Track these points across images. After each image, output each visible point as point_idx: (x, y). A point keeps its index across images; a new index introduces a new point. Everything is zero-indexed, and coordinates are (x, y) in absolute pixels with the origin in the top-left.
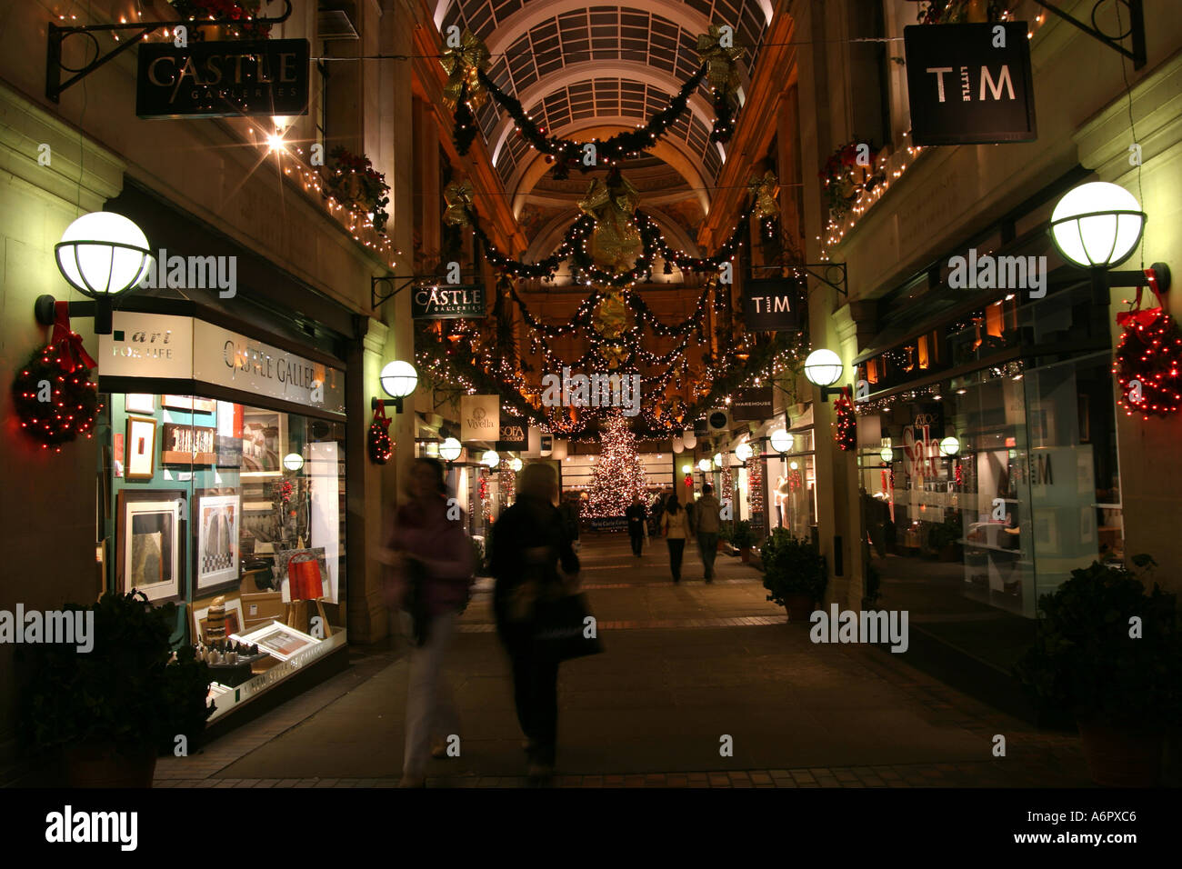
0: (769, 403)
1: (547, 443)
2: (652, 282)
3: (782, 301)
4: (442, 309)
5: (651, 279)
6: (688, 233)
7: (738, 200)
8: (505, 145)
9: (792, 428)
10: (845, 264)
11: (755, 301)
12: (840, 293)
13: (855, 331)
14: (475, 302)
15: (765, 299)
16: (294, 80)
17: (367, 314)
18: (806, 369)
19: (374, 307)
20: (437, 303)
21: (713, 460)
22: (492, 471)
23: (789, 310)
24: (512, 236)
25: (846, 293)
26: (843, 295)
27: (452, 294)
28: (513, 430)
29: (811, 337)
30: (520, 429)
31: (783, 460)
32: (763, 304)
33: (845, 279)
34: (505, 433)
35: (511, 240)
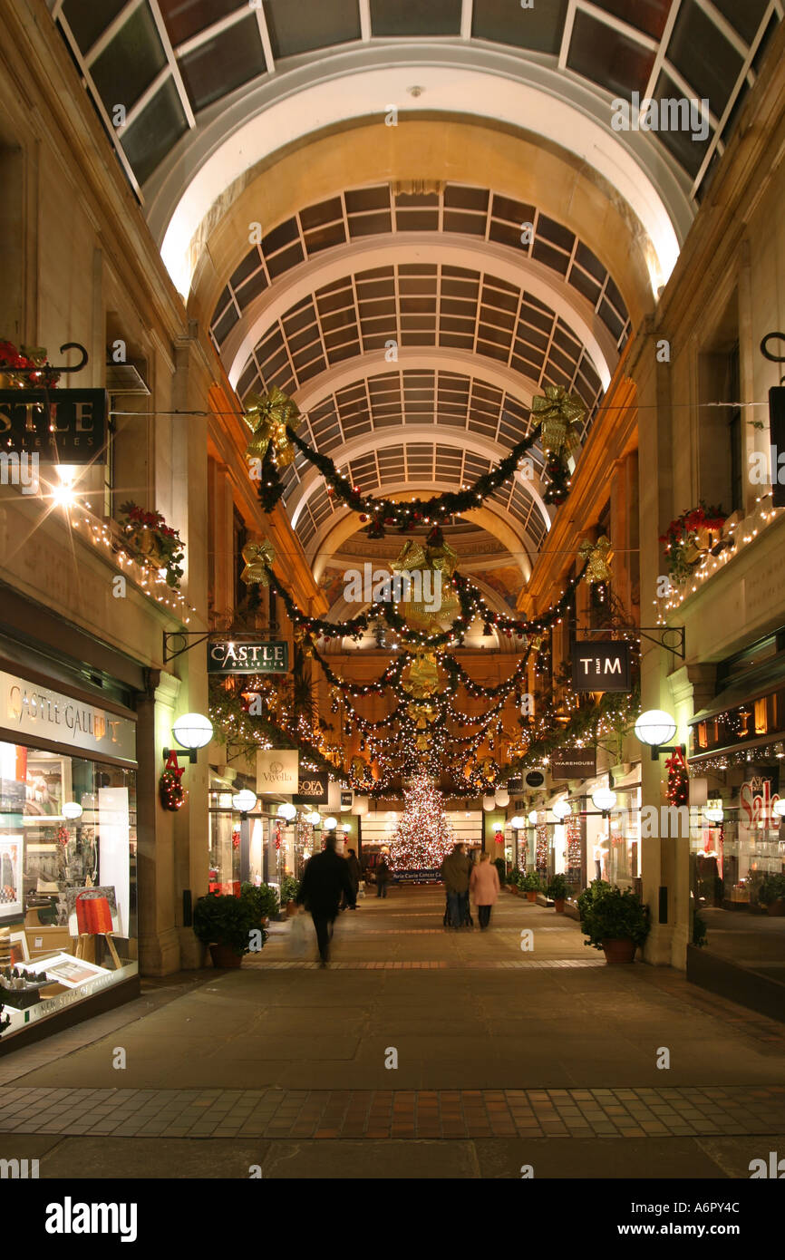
0: (592, 763)
1: (347, 798)
2: (464, 647)
3: (612, 663)
4: (241, 664)
5: (463, 643)
6: (506, 599)
7: (564, 567)
8: (305, 508)
9: (616, 786)
10: (683, 629)
11: (584, 663)
12: (676, 655)
13: (692, 693)
14: (276, 658)
15: (594, 661)
16: (91, 430)
17: (157, 667)
18: (637, 730)
19: (165, 661)
20: (235, 658)
21: (527, 817)
22: (288, 823)
23: (620, 672)
24: (312, 598)
25: (683, 656)
26: (680, 658)
27: (252, 650)
28: (311, 784)
29: (642, 699)
30: (319, 783)
31: (604, 817)
32: (592, 666)
33: (683, 642)
34: (303, 787)
35: (310, 603)
